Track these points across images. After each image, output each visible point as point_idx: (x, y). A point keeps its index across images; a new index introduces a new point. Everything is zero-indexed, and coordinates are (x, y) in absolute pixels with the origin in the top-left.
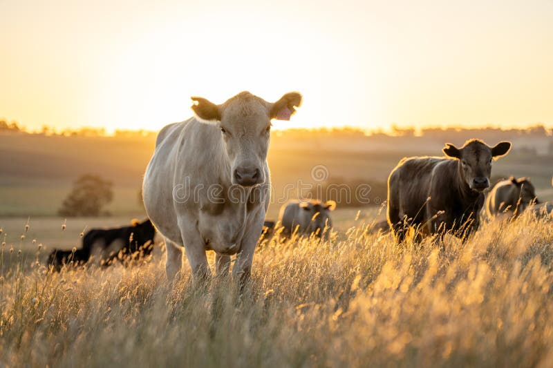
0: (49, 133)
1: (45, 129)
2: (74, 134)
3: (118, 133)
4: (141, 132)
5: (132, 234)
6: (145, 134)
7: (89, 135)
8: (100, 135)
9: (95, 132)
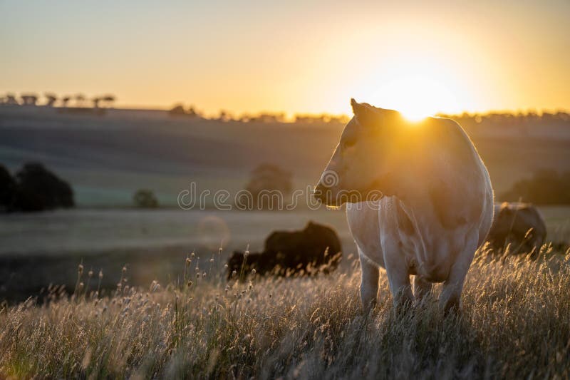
0: (227, 118)
1: (223, 114)
2: (253, 120)
3: (298, 118)
4: (322, 118)
5: (328, 248)
6: (327, 120)
7: (267, 121)
8: (279, 121)
9: (274, 117)
